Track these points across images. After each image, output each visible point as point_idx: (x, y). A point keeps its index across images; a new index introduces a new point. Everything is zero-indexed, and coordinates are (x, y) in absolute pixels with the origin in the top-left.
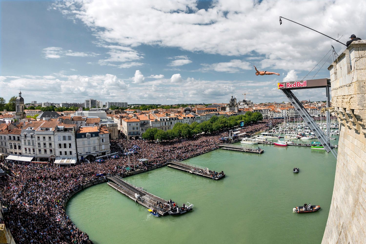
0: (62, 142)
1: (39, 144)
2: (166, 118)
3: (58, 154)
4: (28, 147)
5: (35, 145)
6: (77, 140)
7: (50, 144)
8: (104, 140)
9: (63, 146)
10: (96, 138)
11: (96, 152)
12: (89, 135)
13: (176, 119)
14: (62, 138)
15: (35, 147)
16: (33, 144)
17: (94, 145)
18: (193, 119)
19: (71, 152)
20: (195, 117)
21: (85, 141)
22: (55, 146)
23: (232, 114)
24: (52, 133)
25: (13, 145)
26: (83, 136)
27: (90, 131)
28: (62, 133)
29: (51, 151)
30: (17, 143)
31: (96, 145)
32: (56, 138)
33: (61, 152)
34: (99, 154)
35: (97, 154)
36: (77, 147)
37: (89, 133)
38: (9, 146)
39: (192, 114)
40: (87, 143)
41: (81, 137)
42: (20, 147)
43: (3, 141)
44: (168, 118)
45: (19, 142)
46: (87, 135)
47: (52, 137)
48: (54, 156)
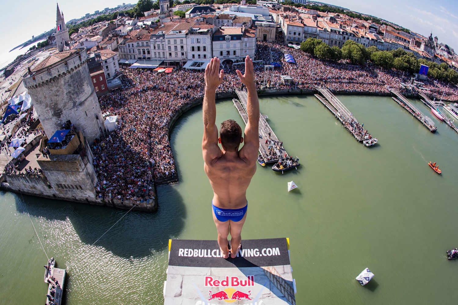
0: (196, 45)
1: (170, 47)
2: (339, 30)
3: (190, 57)
4: (157, 51)
5: (165, 49)
6: (214, 42)
7: (182, 47)
8: (248, 45)
9: (196, 49)
10: (238, 41)
11: (236, 56)
12: (229, 38)
13: (351, 35)
14: (195, 41)
15: (165, 51)
16: (163, 47)
17: (235, 49)
18: (374, 42)
19: (205, 56)
20: (376, 41)
21: (223, 44)
22: (187, 48)
23: (425, 56)
24: (185, 36)
25: (141, 51)
26: (221, 39)
27: (232, 34)
28: (196, 36)
29: (183, 54)
30: (145, 49)
31: (236, 49)
32: (189, 40)
33: (193, 56)
34: (239, 59)
35: (237, 59)
36: (213, 50)
37: (230, 35)
38: (137, 52)
39: (374, 35)
40: (226, 46)
41: (219, 40)
42: (149, 52)
43: (131, 49)
44: (342, 30)
45: (148, 48)
46: (227, 38)
47: (184, 40)
48: (186, 59)
